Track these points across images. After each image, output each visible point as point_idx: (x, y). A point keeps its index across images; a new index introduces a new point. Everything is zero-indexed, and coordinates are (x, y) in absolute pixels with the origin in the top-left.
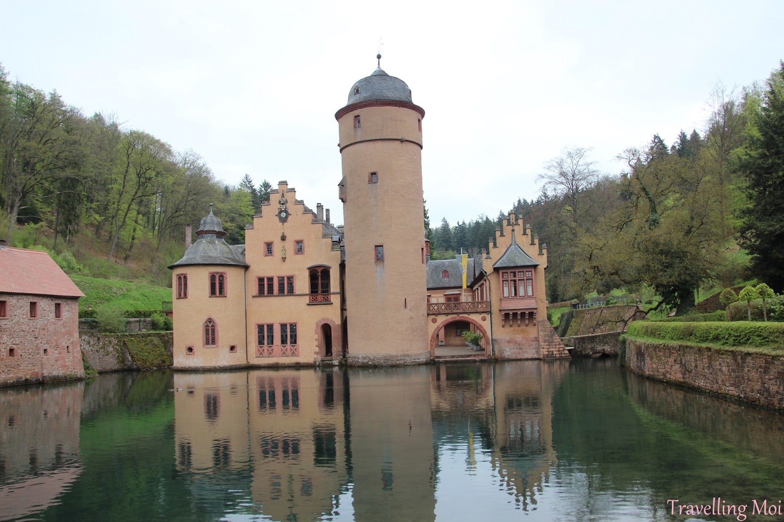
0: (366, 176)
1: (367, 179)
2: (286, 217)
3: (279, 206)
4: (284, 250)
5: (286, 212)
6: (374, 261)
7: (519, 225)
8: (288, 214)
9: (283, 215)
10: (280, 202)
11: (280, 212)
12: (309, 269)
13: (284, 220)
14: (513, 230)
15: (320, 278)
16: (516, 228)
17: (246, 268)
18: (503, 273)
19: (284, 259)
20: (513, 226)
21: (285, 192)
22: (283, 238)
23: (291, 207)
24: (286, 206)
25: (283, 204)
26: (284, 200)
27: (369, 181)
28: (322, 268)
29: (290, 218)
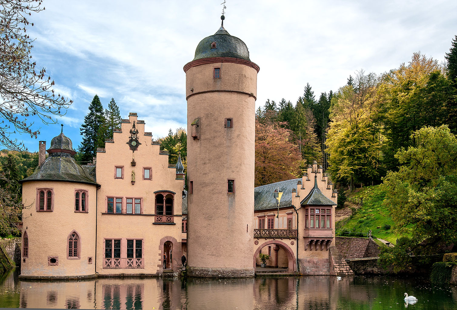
0: (222, 120)
1: (223, 123)
2: (137, 146)
3: (130, 135)
4: (133, 174)
5: (136, 141)
6: (226, 192)
7: (320, 173)
8: (138, 144)
9: (134, 143)
10: (131, 132)
11: (131, 140)
12: (155, 193)
13: (134, 148)
14: (316, 177)
15: (164, 202)
16: (318, 175)
17: (98, 187)
18: (311, 209)
19: (133, 183)
20: (316, 174)
21: (136, 123)
22: (133, 164)
23: (141, 138)
24: (137, 136)
25: (134, 134)
26: (136, 130)
27: (225, 125)
28: (167, 194)
29: (140, 146)
